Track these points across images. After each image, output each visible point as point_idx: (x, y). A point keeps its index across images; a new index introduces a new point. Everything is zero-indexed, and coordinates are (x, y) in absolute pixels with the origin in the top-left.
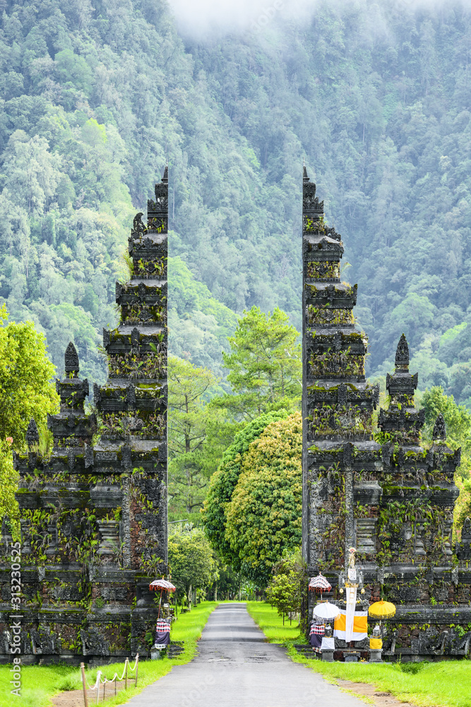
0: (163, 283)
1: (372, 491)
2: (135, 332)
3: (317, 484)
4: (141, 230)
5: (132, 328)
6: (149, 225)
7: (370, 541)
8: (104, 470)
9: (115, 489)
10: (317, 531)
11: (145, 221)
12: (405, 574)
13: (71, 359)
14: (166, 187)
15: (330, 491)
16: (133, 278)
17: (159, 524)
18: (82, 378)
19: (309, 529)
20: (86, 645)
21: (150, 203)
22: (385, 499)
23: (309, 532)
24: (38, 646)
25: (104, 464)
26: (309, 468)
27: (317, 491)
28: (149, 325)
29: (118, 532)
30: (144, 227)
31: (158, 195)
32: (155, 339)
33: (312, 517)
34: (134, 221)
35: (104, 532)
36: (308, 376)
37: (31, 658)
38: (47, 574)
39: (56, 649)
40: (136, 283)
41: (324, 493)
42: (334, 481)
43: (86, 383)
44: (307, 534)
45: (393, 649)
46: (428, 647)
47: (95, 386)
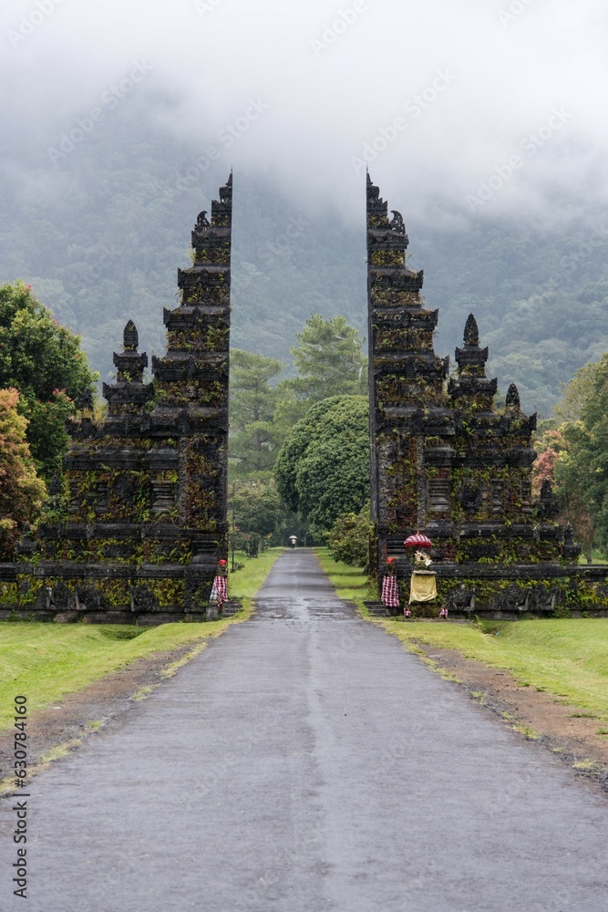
0: (225, 269)
1: (445, 453)
2: (196, 311)
3: (386, 448)
4: (205, 226)
5: (193, 308)
6: (212, 220)
7: (442, 500)
8: (160, 434)
9: (172, 452)
10: (387, 490)
11: (209, 217)
12: (482, 532)
14: (231, 190)
15: (400, 453)
16: (195, 265)
17: (217, 484)
18: (140, 351)
19: (378, 489)
20: (135, 601)
21: (214, 203)
22: (456, 461)
23: (378, 492)
24: (81, 601)
25: (160, 428)
26: (378, 432)
27: (386, 453)
28: (212, 305)
29: (173, 492)
30: (207, 222)
31: (222, 196)
32: (216, 317)
33: (381, 477)
34: (198, 218)
35: (159, 492)
37: (74, 614)
38: (96, 531)
39: (102, 605)
40: (199, 269)
41: (393, 455)
42: (404, 444)
43: (144, 355)
44: (375, 494)
47: (154, 359)
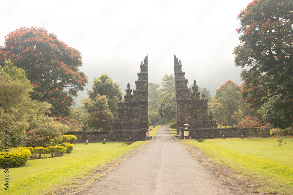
1: (190, 107)
2: (141, 81)
3: (179, 106)
4: (142, 64)
7: (190, 116)
9: (137, 108)
11: (143, 62)
13: (129, 85)
14: (147, 57)
15: (182, 107)
17: (146, 114)
21: (144, 60)
22: (193, 108)
25: (135, 104)
26: (177, 103)
28: (144, 80)
29: (138, 116)
32: (145, 82)
36: (176, 87)
37: (119, 140)
38: (123, 124)
40: (142, 73)
41: (180, 108)
42: (182, 105)
43: (131, 90)
45: (197, 136)
46: (204, 136)
47: (133, 90)
